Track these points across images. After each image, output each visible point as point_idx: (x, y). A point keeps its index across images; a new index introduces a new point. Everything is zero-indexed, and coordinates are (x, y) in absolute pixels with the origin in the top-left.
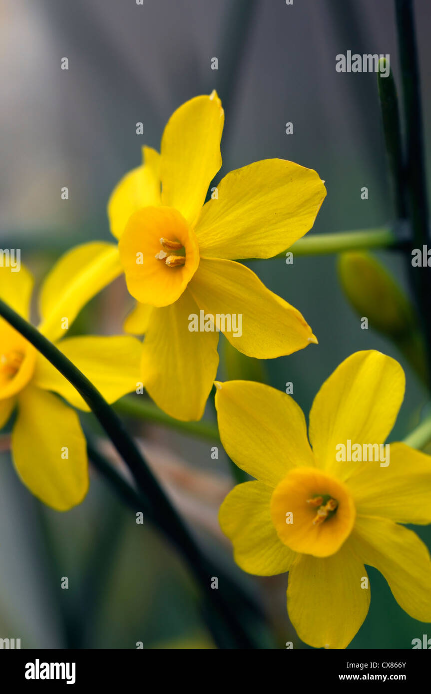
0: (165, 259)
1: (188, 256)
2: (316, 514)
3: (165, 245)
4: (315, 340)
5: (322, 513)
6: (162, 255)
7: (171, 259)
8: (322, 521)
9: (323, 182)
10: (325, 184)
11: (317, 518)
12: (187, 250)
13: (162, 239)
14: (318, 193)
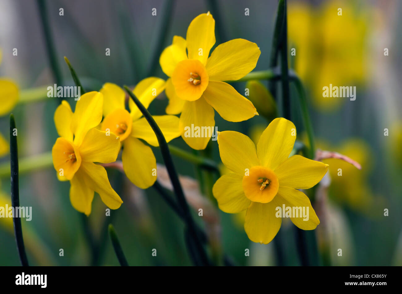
0: (192, 82)
1: (202, 80)
2: (261, 185)
3: (193, 75)
4: (257, 114)
5: (264, 185)
6: (191, 80)
7: (195, 81)
8: (263, 189)
9: (259, 48)
10: (260, 49)
11: (262, 187)
12: (202, 78)
13: (191, 73)
14: (257, 53)
